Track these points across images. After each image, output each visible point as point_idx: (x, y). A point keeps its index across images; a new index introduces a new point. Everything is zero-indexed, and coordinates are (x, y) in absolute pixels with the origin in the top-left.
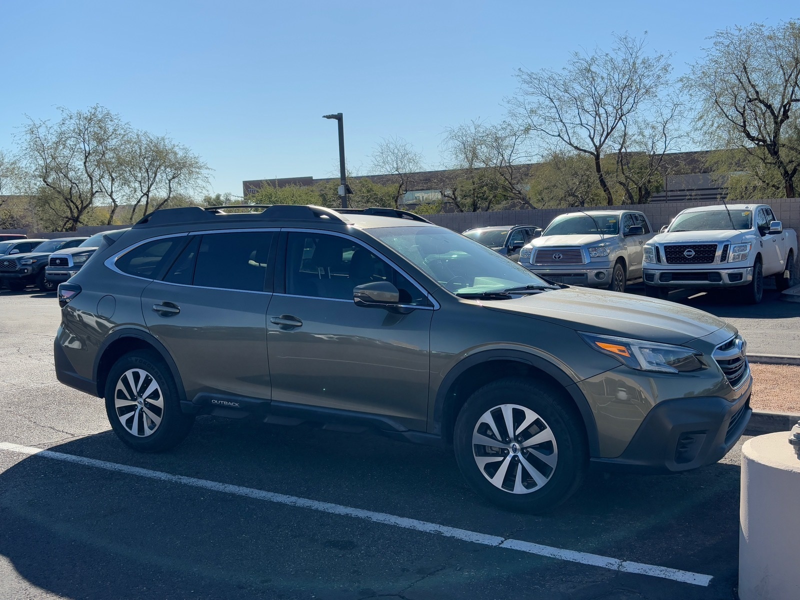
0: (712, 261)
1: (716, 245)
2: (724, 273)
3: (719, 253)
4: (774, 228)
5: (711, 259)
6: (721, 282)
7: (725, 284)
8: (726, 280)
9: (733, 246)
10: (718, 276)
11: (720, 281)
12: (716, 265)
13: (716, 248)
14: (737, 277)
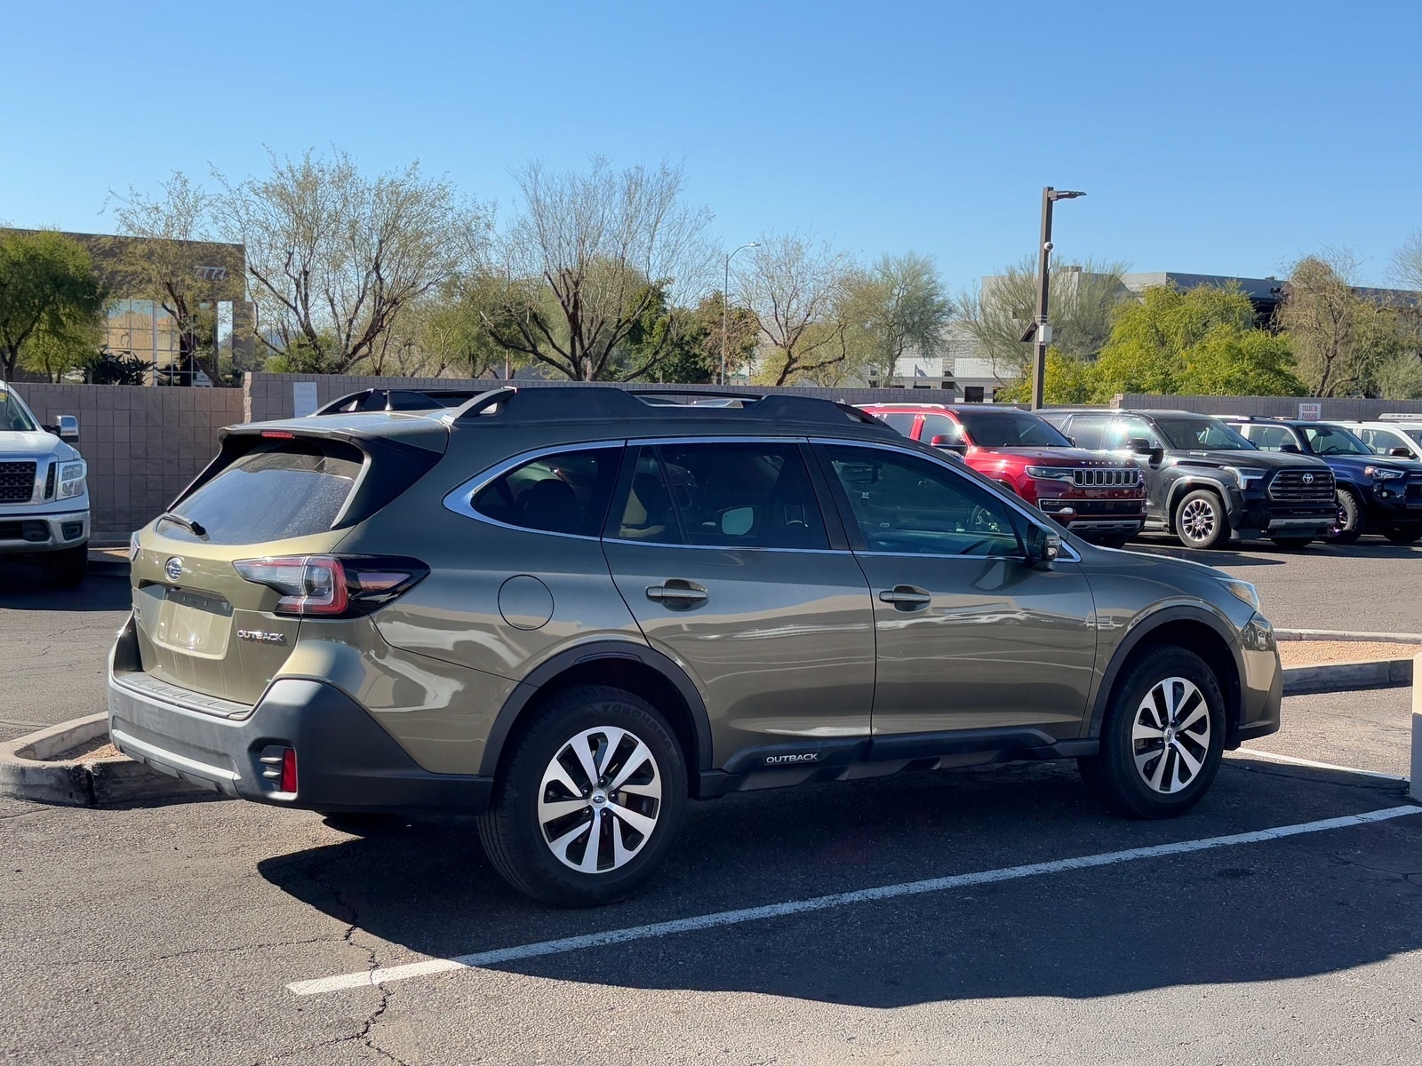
0: (30, 497)
1: (34, 464)
2: (55, 521)
3: (40, 482)
4: (69, 429)
5: (25, 494)
6: (49, 542)
7: (55, 544)
8: (58, 537)
9: (62, 466)
10: (42, 528)
11: (47, 539)
12: (35, 506)
13: (34, 470)
14: (76, 530)
